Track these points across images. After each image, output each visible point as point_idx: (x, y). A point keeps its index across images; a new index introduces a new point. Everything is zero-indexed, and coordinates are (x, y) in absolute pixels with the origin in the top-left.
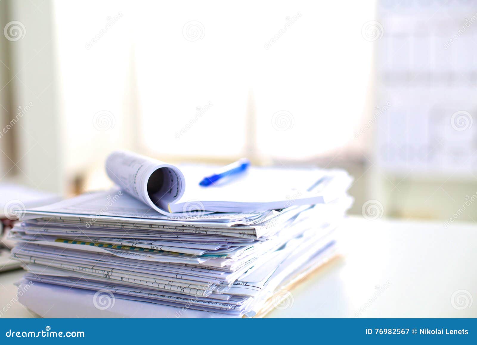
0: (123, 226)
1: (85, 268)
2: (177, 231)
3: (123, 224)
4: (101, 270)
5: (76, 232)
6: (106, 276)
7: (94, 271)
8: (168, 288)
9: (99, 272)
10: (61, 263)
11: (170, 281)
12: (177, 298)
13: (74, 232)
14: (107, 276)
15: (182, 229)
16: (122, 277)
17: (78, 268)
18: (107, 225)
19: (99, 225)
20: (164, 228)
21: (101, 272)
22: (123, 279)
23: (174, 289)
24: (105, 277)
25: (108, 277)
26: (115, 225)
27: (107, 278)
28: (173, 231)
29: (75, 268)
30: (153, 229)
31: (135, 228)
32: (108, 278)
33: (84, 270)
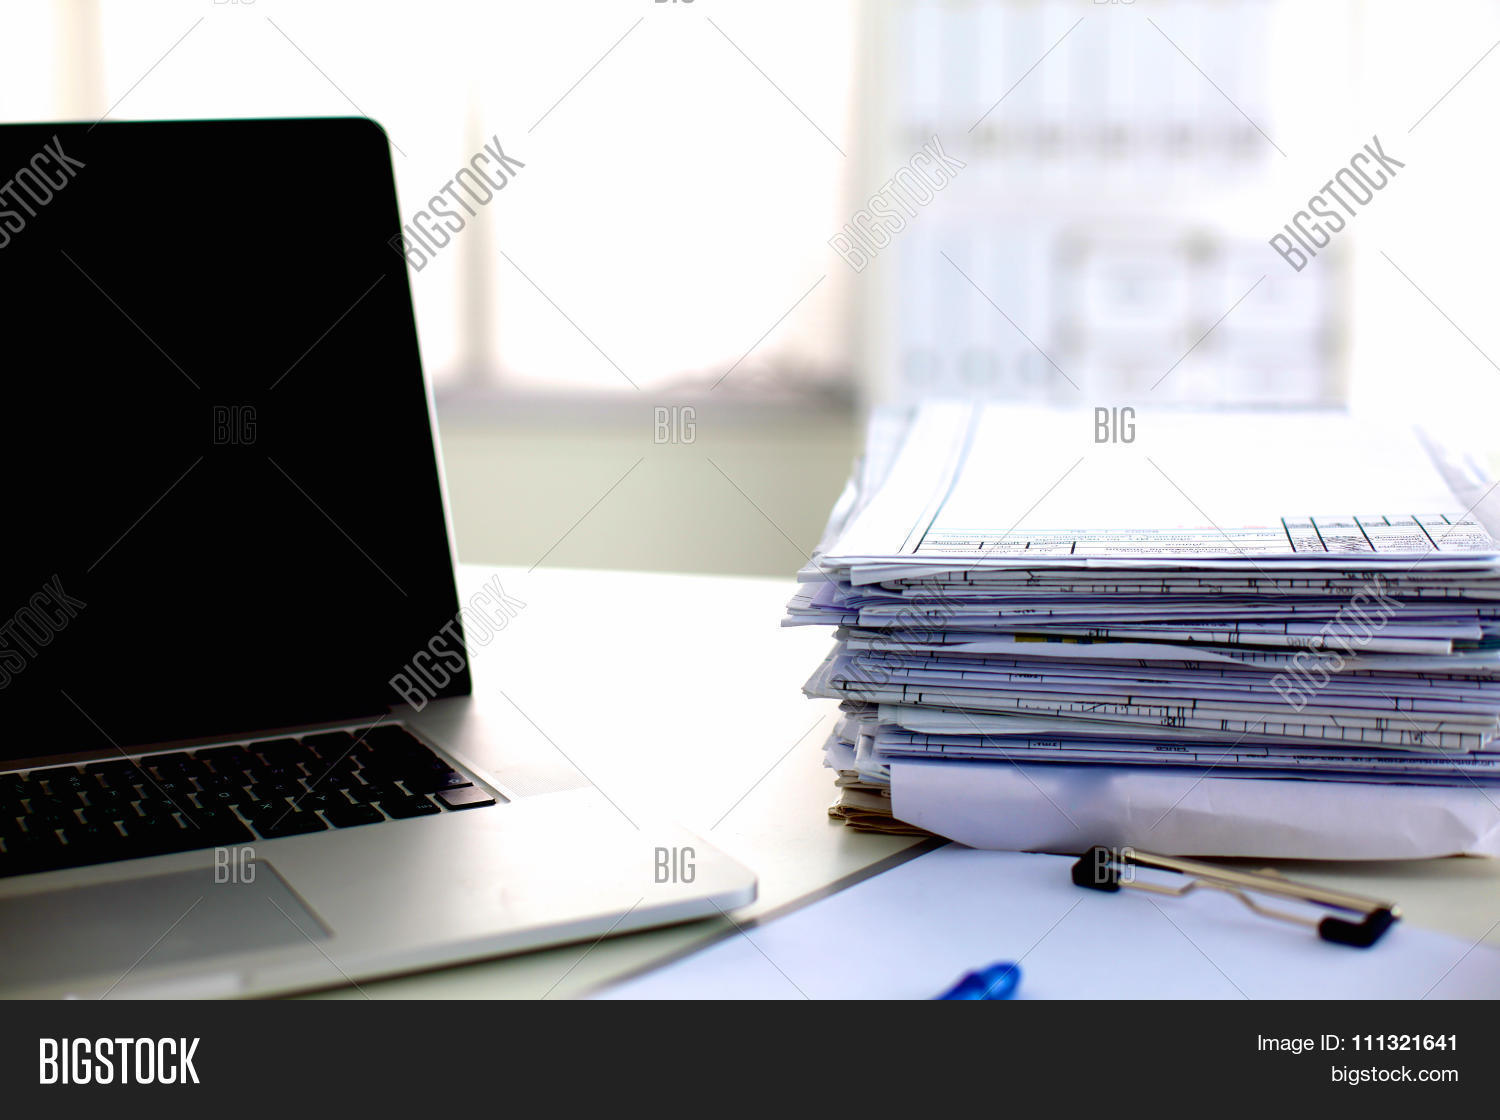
0: (1168, 587)
1: (1101, 704)
2: (1335, 592)
3: (1167, 583)
4: (1155, 707)
5: (1031, 613)
6: (1171, 721)
7: (1132, 710)
8: (1373, 738)
9: (1152, 713)
10: (1018, 695)
11: (1379, 720)
12: (1380, 760)
13: (1026, 613)
14: (1174, 722)
15: (1348, 588)
16: (1223, 721)
17: (1078, 707)
18: (1117, 587)
19: (1091, 589)
20: (1292, 586)
21: (1156, 712)
22: (1230, 726)
23: (1392, 739)
24: (1169, 725)
25: (1177, 723)
26: (1140, 586)
27: (1174, 726)
28: (1320, 592)
29: (1065, 707)
30: (1261, 591)
31: (1207, 590)
32: (1179, 727)
33: (1101, 709)
